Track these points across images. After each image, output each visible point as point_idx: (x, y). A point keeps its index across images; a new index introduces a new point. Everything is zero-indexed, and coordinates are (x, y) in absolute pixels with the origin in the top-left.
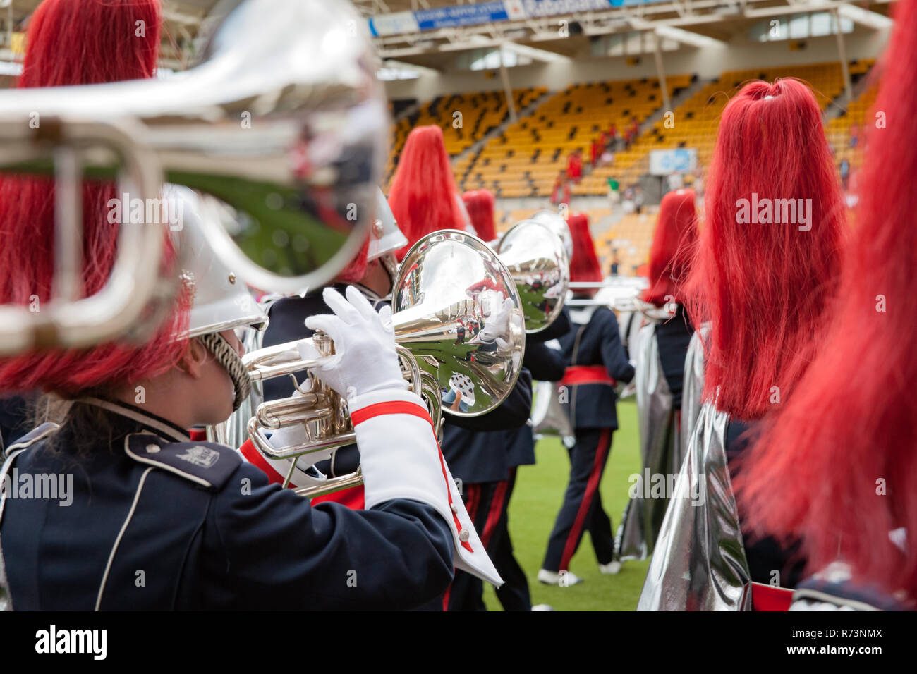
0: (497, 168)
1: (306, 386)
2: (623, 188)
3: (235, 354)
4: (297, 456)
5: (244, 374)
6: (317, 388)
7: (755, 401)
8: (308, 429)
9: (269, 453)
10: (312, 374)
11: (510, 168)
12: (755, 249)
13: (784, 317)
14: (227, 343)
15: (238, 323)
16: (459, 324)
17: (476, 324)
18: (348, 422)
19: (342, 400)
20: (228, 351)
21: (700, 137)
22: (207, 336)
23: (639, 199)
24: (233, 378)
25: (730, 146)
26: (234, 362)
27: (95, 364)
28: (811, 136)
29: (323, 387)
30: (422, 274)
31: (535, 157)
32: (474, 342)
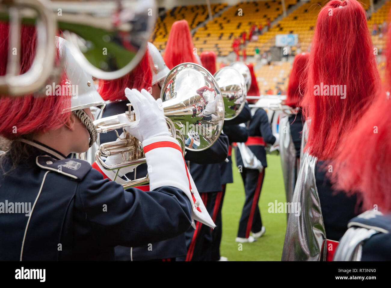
0: (202, 42)
1: (122, 136)
2: (262, 53)
3: (90, 120)
4: (119, 169)
5: (94, 129)
6: (127, 137)
7: (327, 150)
8: (124, 156)
9: (106, 167)
10: (125, 130)
11: (208, 42)
12: (332, 79)
13: (344, 111)
14: (87, 114)
15: (92, 105)
16: (194, 107)
17: (202, 107)
18: (142, 153)
19: (140, 142)
20: (87, 118)
21: (300, 29)
22: (77, 111)
23: (269, 58)
24: (89, 131)
25: (322, 29)
26: (90, 124)
27: (28, 123)
28: (361, 25)
29: (130, 136)
30: (175, 84)
31: (220, 37)
32: (200, 115)
